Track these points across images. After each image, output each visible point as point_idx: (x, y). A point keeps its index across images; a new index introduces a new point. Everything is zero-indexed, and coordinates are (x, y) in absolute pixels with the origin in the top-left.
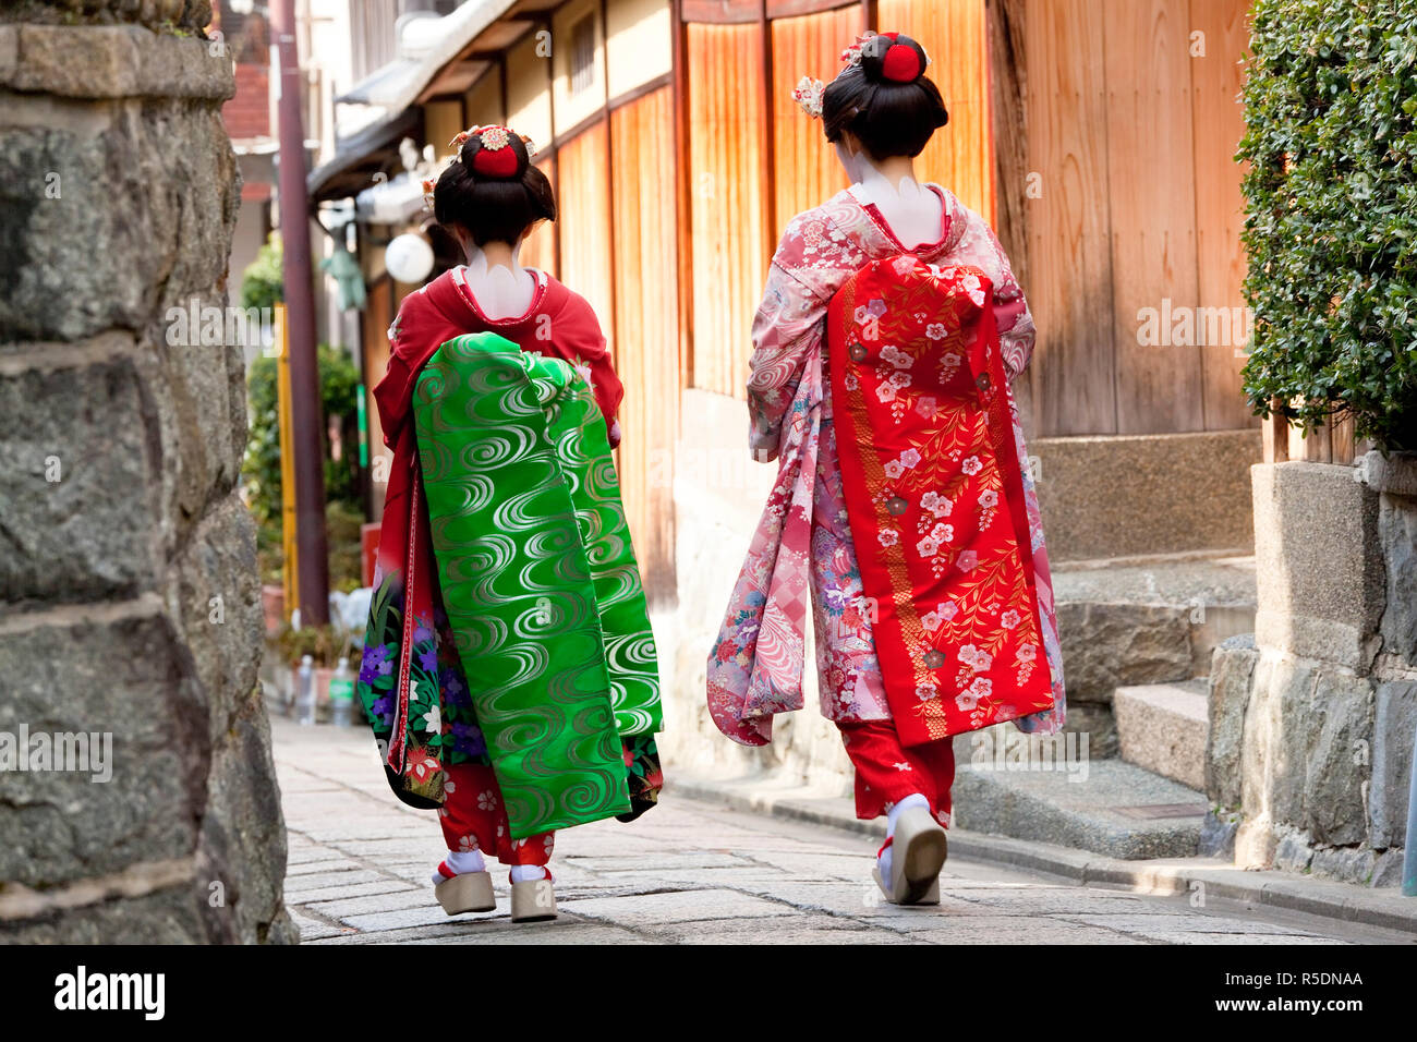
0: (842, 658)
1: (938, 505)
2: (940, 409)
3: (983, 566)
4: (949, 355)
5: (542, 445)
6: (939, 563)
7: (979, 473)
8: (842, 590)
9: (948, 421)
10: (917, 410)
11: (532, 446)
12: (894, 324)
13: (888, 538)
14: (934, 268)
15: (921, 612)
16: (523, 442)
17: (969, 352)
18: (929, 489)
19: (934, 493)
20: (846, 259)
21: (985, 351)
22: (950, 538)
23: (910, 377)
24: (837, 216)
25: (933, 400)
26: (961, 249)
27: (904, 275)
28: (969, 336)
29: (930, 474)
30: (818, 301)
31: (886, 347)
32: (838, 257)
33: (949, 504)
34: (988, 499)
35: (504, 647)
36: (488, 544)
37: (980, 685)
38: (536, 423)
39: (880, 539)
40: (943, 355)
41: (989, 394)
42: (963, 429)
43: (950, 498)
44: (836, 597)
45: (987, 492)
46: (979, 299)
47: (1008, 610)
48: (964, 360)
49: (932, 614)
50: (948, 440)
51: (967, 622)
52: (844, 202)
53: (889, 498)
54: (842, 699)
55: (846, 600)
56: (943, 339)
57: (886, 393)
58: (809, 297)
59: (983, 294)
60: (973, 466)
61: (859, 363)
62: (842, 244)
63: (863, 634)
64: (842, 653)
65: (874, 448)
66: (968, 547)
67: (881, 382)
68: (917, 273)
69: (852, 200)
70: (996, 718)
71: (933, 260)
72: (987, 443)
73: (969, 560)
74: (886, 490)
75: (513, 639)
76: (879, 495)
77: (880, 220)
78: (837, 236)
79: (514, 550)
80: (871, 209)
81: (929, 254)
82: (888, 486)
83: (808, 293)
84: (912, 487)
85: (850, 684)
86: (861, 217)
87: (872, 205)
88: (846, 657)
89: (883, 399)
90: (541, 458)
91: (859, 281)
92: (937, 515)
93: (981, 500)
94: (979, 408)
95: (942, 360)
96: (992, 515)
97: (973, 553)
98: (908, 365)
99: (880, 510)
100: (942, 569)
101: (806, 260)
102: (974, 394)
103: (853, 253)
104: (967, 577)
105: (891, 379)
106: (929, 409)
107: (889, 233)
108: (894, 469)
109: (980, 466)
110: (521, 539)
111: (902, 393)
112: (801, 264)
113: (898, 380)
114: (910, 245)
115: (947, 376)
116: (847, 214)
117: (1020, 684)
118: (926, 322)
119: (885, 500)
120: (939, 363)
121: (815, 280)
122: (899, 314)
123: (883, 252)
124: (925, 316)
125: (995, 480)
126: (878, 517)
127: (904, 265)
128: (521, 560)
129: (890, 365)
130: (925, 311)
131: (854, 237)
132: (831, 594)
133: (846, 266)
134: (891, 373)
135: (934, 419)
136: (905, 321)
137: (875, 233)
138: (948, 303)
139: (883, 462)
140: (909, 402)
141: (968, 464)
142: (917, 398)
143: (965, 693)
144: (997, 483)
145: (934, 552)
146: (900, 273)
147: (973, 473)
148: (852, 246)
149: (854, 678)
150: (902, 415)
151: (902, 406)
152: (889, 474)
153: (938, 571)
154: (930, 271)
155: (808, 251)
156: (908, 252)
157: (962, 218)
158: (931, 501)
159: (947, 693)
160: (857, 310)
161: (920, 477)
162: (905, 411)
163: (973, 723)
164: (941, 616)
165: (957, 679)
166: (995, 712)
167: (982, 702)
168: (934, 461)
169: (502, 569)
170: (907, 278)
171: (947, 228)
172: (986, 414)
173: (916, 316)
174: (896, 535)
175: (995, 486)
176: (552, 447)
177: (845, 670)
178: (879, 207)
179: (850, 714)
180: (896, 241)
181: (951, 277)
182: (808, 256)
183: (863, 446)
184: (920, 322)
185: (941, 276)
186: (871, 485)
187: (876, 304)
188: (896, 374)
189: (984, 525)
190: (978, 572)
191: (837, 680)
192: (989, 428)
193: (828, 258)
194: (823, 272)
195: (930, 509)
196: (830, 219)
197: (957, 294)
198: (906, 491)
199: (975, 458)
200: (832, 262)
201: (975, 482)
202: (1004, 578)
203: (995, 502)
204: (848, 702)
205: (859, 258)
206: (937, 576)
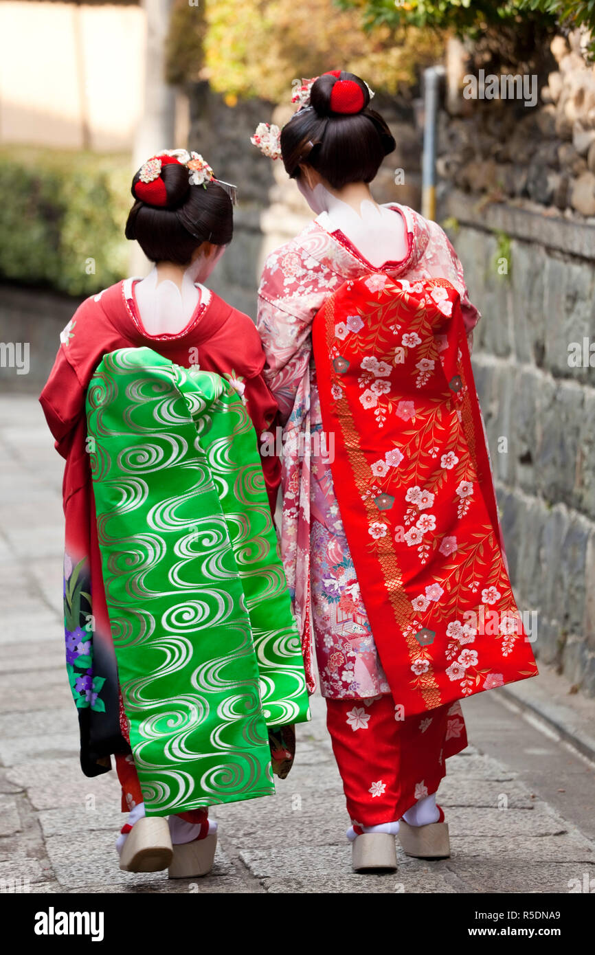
0: (341, 641)
1: (420, 497)
2: (419, 410)
3: (462, 549)
4: (424, 360)
5: (193, 453)
6: (424, 550)
7: (456, 466)
8: (337, 578)
9: (425, 422)
10: (398, 414)
11: (184, 453)
12: (371, 337)
13: (376, 530)
14: (405, 283)
15: (412, 596)
16: (176, 449)
17: (442, 358)
18: (412, 484)
19: (417, 488)
20: (323, 282)
21: (456, 355)
22: (433, 527)
23: (389, 384)
24: (308, 245)
25: (411, 404)
26: (427, 260)
27: (377, 292)
28: (440, 342)
29: (413, 471)
30: (303, 325)
31: (366, 358)
32: (315, 282)
33: (431, 497)
34: (465, 489)
35: (152, 639)
36: (141, 542)
37: (467, 656)
38: (187, 432)
39: (370, 532)
40: (419, 361)
41: (462, 395)
42: (440, 428)
43: (432, 491)
44: (332, 586)
45: (463, 483)
46: (446, 309)
47: (488, 587)
48: (437, 364)
49: (421, 597)
50: (427, 438)
51: (453, 601)
52: (313, 232)
53: (376, 494)
54: (344, 679)
55: (341, 588)
56: (418, 346)
57: (369, 400)
58: (295, 323)
59: (450, 304)
60: (450, 461)
61: (343, 375)
62: (317, 270)
63: (359, 619)
64: (340, 637)
65: (361, 450)
66: (449, 534)
67: (363, 391)
68: (389, 290)
69: (319, 228)
70: (485, 686)
71: (403, 275)
72: (462, 439)
73: (451, 545)
74: (374, 488)
75: (161, 632)
76: (368, 492)
77: (347, 244)
78: (311, 263)
79: (165, 549)
80: (338, 234)
81: (395, 270)
82: (376, 483)
83: (293, 320)
84: (397, 483)
85: (349, 665)
86: (329, 244)
87: (338, 231)
88: (345, 641)
89: (367, 406)
90: (192, 465)
91: (337, 300)
92: (421, 507)
93: (458, 491)
94: (453, 407)
95: (418, 366)
96: (468, 503)
97: (454, 539)
98: (387, 373)
99: (369, 506)
100: (427, 556)
101: (287, 290)
102: (448, 395)
103: (328, 277)
104: (448, 560)
105: (373, 387)
106: (407, 411)
107: (356, 254)
108: (380, 469)
109: (456, 460)
110: (172, 539)
111: (383, 399)
112: (283, 295)
113: (378, 387)
114: (378, 264)
115: (422, 380)
116: (317, 242)
117: (505, 655)
118: (401, 332)
119: (373, 496)
120: (416, 369)
121: (297, 307)
122: (375, 327)
123: (355, 273)
124: (399, 327)
125: (470, 472)
126: (368, 512)
127: (376, 283)
128: (171, 559)
129: (371, 374)
130: (400, 323)
131: (327, 262)
132: (328, 583)
133: (324, 289)
134: (372, 382)
135: (414, 421)
136: (382, 333)
137: (345, 256)
138: (420, 314)
139: (370, 462)
140: (390, 406)
141: (446, 459)
142: (397, 402)
143: (454, 664)
144: (471, 474)
145: (419, 541)
146: (372, 291)
147: (450, 467)
148: (326, 271)
149: (353, 659)
150: (384, 419)
151: (384, 411)
152: (376, 473)
153: (423, 558)
154: (400, 286)
155: (287, 281)
156: (376, 270)
157: (424, 232)
158: (414, 495)
159: (439, 666)
160: (337, 327)
161: (403, 474)
162: (386, 415)
163: (463, 691)
164: (429, 598)
165: (447, 653)
166: (483, 681)
167: (470, 671)
168: (415, 460)
169: (153, 566)
170: (380, 295)
171: (410, 244)
172: (459, 413)
173: (392, 328)
174: (385, 527)
175: (470, 478)
176: (203, 455)
177: (344, 652)
178: (345, 232)
179: (351, 692)
180: (364, 261)
181: (419, 291)
182: (289, 286)
183: (351, 449)
184: (395, 333)
185: (411, 290)
186: (360, 484)
187: (353, 320)
188: (377, 382)
189: (462, 512)
190: (458, 555)
191: (338, 661)
192: (462, 424)
193: (306, 286)
194: (304, 298)
195: (414, 502)
196: (302, 249)
197: (427, 306)
198: (393, 487)
199: (452, 453)
200: (311, 288)
201: (454, 476)
202: (482, 559)
203: (471, 492)
204: (349, 681)
205: (334, 281)
206: (423, 562)
